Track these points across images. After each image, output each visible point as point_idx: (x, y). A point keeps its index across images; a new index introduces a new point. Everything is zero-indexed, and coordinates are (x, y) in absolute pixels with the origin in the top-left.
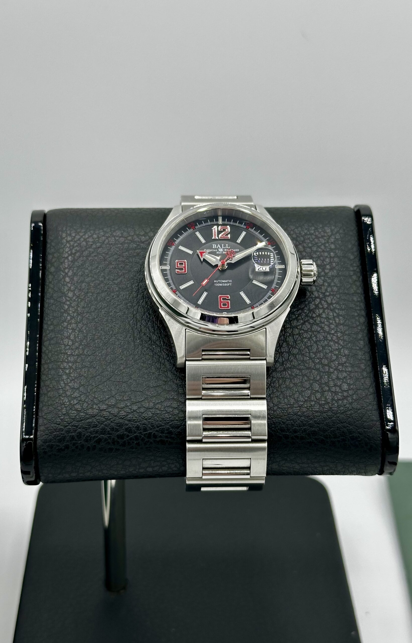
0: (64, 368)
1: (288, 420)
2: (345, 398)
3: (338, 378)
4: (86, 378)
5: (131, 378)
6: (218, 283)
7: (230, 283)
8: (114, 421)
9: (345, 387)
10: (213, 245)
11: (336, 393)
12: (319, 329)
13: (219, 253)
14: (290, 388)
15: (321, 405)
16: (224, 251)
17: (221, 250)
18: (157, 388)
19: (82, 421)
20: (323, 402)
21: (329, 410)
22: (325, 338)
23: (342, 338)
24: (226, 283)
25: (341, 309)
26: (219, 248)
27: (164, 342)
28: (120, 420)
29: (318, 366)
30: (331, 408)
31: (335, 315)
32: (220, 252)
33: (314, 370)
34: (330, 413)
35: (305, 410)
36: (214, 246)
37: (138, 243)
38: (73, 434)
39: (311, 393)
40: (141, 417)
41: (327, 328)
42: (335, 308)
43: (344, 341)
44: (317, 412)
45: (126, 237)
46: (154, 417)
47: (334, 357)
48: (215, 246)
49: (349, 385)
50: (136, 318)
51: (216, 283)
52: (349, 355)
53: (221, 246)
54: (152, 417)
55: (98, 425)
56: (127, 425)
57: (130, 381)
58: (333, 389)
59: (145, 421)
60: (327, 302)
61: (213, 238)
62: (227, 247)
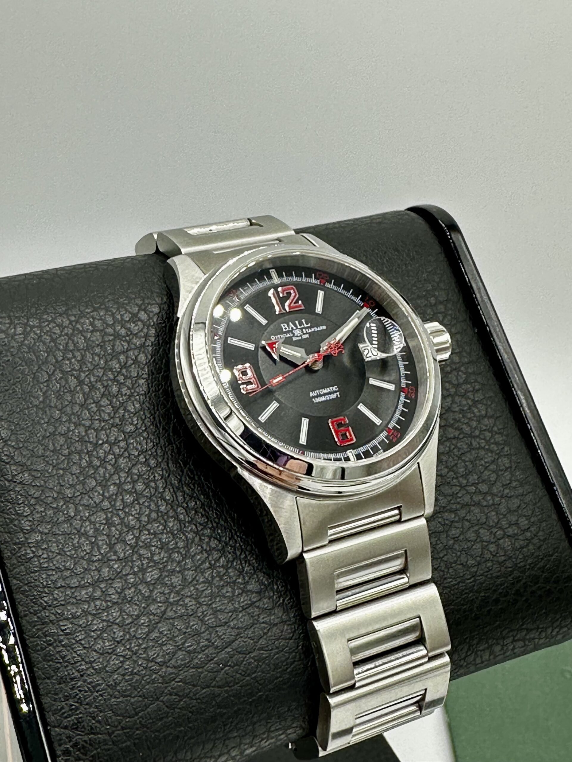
0: (74, 617)
1: (463, 605)
2: (529, 541)
3: (510, 511)
4: (122, 626)
5: (201, 604)
6: (318, 396)
7: (336, 392)
8: (195, 695)
9: (523, 522)
10: (282, 325)
11: (514, 536)
12: (457, 433)
13: (298, 338)
14: (451, 548)
15: (501, 564)
16: (304, 334)
17: (297, 332)
18: (250, 610)
19: (140, 714)
20: (503, 558)
21: (514, 570)
22: (471, 447)
23: (492, 441)
24: (330, 393)
25: (476, 391)
26: (292, 328)
27: (233, 519)
28: (204, 691)
29: (476, 499)
30: (516, 565)
31: (470, 402)
32: (297, 336)
33: (474, 505)
34: (516, 574)
35: (481, 579)
36: (284, 326)
37: (127, 338)
38: (128, 743)
39: (483, 548)
40: (240, 674)
41: (466, 429)
42: (467, 391)
43: (496, 443)
44: (498, 577)
45: (102, 330)
46: (261, 666)
47: (493, 477)
48: (286, 326)
49: (528, 518)
50: (171, 484)
51: (314, 397)
52: (511, 467)
53: (296, 326)
54: (257, 668)
55: (168, 713)
56: (219, 695)
57: (200, 610)
58: (510, 531)
59: (248, 678)
60: (453, 384)
61: (277, 313)
62: (306, 326)
